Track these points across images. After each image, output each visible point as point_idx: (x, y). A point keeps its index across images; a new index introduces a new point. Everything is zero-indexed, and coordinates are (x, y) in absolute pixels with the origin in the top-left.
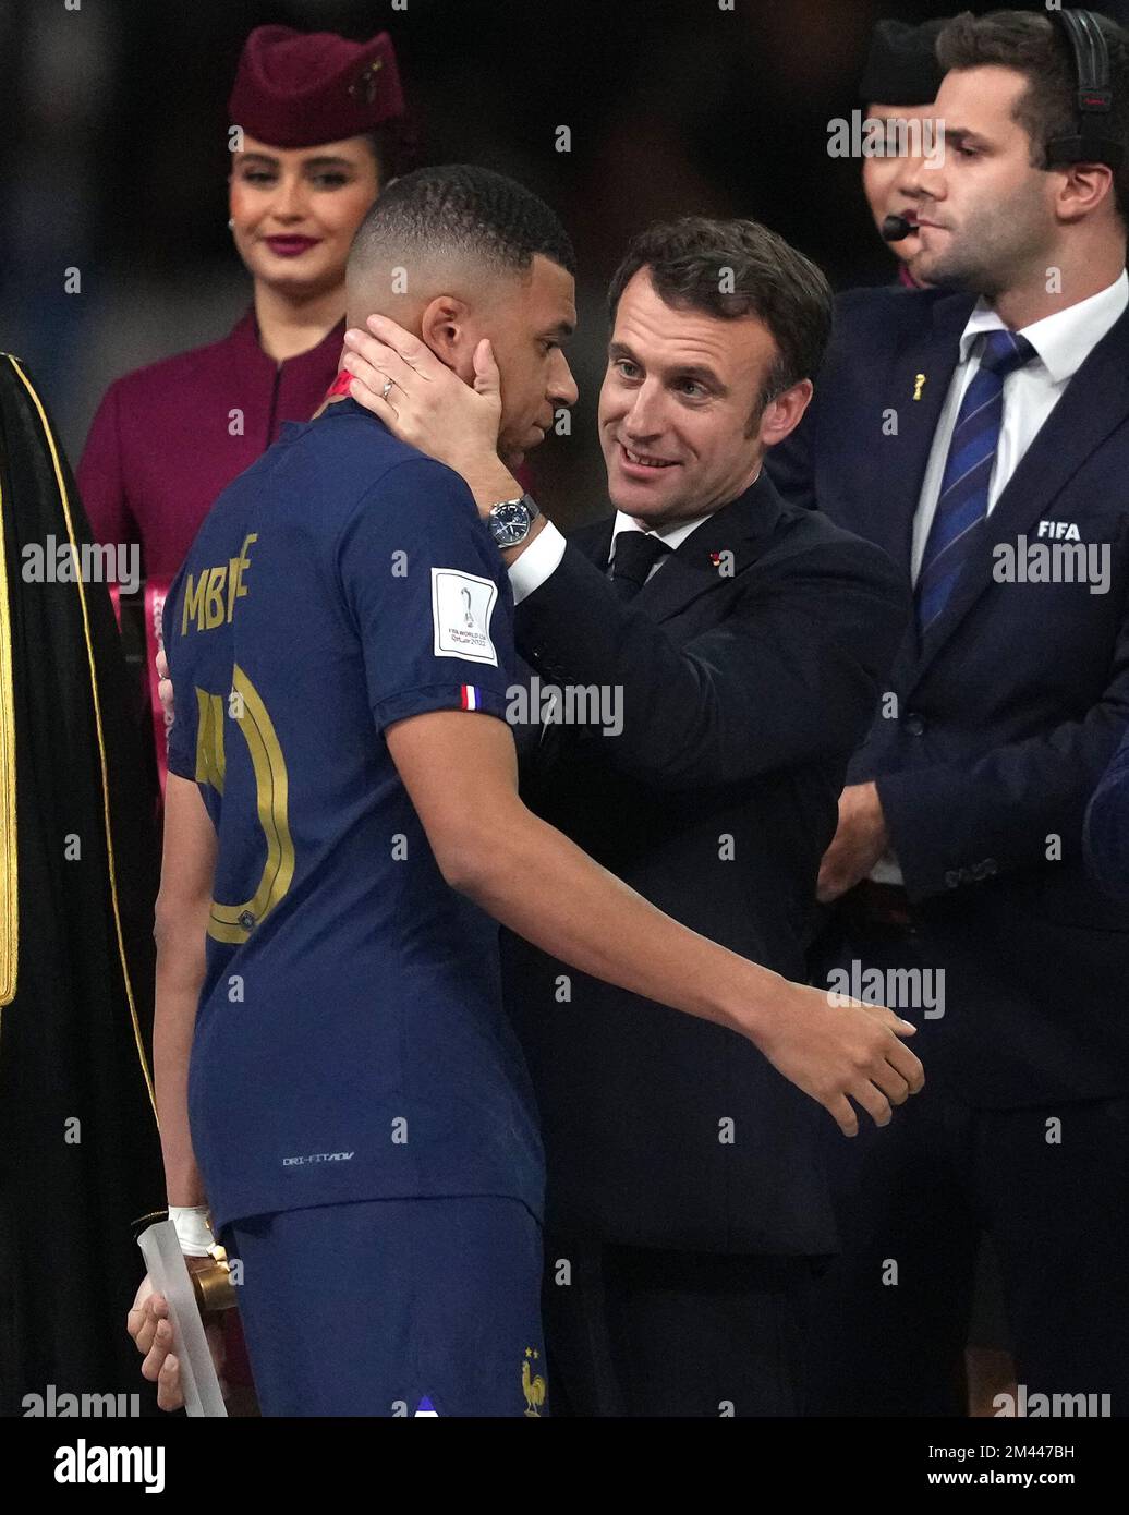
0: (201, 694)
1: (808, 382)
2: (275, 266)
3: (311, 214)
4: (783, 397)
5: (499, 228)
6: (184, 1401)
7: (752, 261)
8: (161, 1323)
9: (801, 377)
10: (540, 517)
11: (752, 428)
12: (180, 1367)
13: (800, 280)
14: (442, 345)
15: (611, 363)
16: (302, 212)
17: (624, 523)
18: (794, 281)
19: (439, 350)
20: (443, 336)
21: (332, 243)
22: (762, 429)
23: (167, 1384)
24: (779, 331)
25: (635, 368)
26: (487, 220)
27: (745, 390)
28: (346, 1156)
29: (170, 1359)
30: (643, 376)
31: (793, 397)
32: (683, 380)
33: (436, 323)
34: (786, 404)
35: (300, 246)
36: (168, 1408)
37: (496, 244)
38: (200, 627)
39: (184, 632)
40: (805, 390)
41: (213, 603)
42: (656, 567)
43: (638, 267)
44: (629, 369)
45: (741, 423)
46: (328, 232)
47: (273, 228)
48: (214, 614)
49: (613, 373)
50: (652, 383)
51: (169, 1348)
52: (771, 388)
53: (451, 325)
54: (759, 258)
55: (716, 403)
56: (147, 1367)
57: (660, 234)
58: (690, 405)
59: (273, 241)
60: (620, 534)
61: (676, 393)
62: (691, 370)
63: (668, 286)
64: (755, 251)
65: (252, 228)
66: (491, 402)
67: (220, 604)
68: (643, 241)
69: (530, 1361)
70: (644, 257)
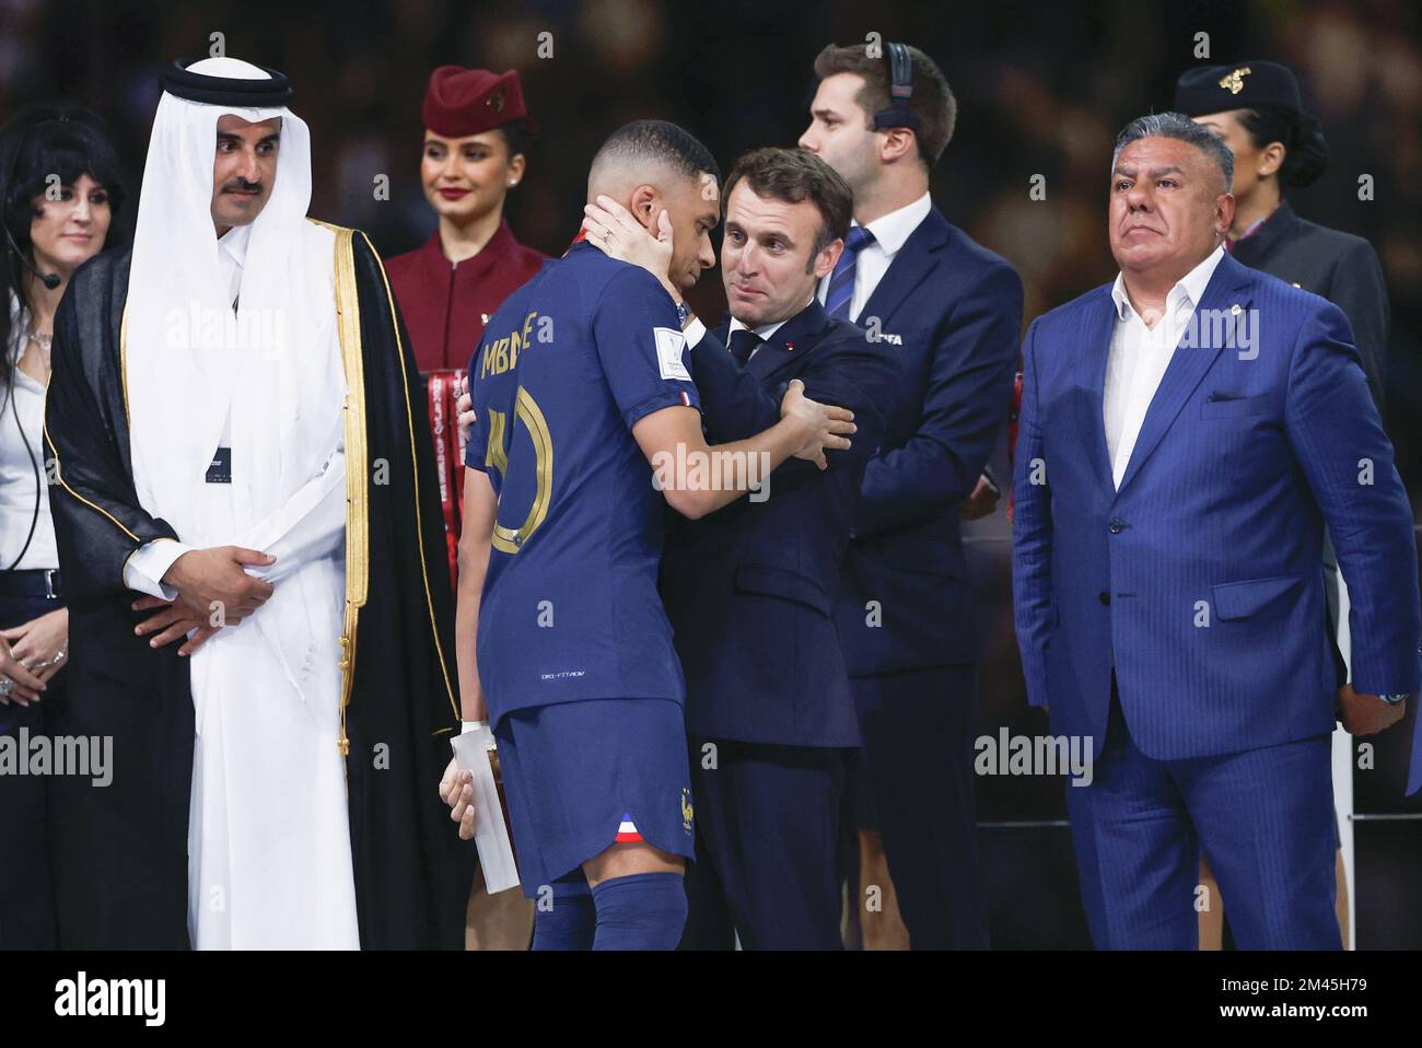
0: (492, 413)
1: (841, 240)
2: (446, 206)
3: (466, 176)
4: (827, 249)
5: (682, 153)
6: (475, 834)
7: (806, 169)
8: (466, 786)
9: (836, 237)
10: (692, 315)
11: (810, 267)
12: (475, 813)
13: (833, 180)
14: (642, 215)
15: (726, 234)
16: (459, 175)
17: (735, 325)
18: (831, 182)
19: (640, 216)
20: (644, 209)
21: (478, 191)
22: (815, 268)
23: (465, 823)
24: (824, 210)
25: (741, 235)
26: (676, 147)
27: (806, 244)
28: (580, 674)
29: (470, 808)
30: (746, 240)
31: (833, 249)
32: (770, 241)
33: (641, 201)
34: (828, 254)
35: (460, 194)
36: (466, 838)
37: (680, 161)
38: (493, 373)
39: (483, 377)
40: (838, 244)
41: (501, 358)
42: (755, 351)
43: (740, 178)
44: (737, 236)
45: (804, 264)
46: (475, 186)
47: (443, 184)
48: (502, 364)
49: (728, 240)
50: (752, 242)
51: (469, 801)
52: (819, 245)
53: (650, 203)
54: (810, 168)
55: (788, 253)
56: (454, 814)
57: (751, 158)
58: (774, 254)
59: (444, 191)
60: (733, 332)
61: (765, 249)
62: (773, 234)
63: (758, 186)
64: (808, 164)
65: (432, 184)
66: (667, 246)
67: (505, 359)
68: (742, 162)
69: (685, 794)
70: (742, 172)
